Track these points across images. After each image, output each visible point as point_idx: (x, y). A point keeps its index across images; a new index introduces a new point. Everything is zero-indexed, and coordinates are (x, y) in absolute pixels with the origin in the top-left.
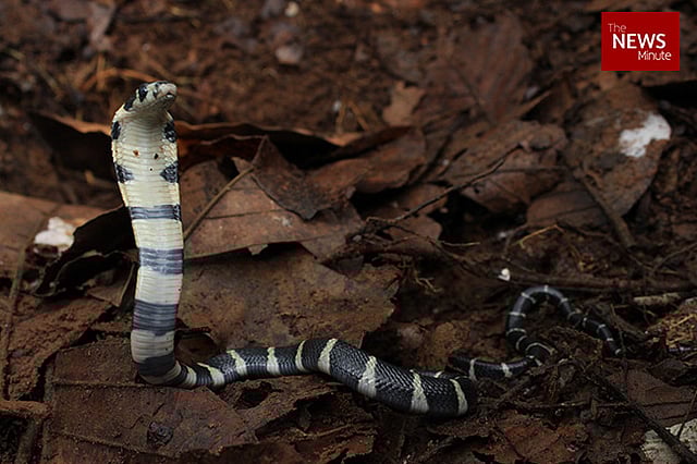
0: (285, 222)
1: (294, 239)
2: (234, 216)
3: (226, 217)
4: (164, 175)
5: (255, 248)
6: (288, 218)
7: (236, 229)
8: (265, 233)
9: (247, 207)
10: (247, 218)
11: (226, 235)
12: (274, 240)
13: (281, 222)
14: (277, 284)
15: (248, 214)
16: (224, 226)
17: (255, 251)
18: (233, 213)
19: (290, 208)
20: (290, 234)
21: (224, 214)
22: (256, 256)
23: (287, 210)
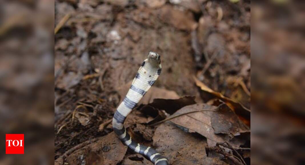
0: (208, 130)
1: (206, 136)
2: (194, 119)
3: (192, 118)
4: (149, 82)
5: (191, 130)
6: (210, 130)
7: (192, 123)
8: (199, 129)
9: (201, 119)
10: (197, 122)
11: (187, 122)
12: (199, 132)
13: (207, 129)
14: (189, 145)
15: (199, 121)
16: (189, 120)
17: (190, 131)
18: (195, 118)
19: (214, 127)
20: (206, 134)
21: (192, 117)
22: (189, 133)
23: (213, 127)
